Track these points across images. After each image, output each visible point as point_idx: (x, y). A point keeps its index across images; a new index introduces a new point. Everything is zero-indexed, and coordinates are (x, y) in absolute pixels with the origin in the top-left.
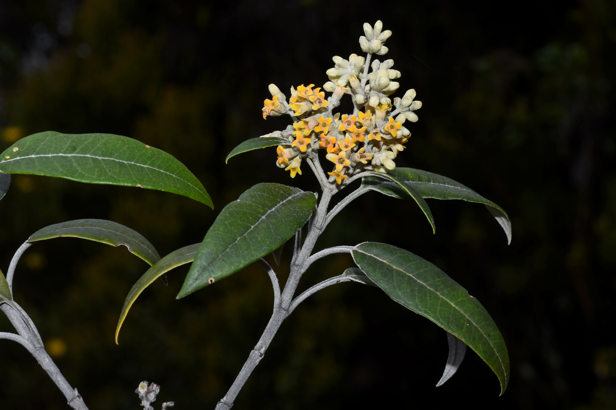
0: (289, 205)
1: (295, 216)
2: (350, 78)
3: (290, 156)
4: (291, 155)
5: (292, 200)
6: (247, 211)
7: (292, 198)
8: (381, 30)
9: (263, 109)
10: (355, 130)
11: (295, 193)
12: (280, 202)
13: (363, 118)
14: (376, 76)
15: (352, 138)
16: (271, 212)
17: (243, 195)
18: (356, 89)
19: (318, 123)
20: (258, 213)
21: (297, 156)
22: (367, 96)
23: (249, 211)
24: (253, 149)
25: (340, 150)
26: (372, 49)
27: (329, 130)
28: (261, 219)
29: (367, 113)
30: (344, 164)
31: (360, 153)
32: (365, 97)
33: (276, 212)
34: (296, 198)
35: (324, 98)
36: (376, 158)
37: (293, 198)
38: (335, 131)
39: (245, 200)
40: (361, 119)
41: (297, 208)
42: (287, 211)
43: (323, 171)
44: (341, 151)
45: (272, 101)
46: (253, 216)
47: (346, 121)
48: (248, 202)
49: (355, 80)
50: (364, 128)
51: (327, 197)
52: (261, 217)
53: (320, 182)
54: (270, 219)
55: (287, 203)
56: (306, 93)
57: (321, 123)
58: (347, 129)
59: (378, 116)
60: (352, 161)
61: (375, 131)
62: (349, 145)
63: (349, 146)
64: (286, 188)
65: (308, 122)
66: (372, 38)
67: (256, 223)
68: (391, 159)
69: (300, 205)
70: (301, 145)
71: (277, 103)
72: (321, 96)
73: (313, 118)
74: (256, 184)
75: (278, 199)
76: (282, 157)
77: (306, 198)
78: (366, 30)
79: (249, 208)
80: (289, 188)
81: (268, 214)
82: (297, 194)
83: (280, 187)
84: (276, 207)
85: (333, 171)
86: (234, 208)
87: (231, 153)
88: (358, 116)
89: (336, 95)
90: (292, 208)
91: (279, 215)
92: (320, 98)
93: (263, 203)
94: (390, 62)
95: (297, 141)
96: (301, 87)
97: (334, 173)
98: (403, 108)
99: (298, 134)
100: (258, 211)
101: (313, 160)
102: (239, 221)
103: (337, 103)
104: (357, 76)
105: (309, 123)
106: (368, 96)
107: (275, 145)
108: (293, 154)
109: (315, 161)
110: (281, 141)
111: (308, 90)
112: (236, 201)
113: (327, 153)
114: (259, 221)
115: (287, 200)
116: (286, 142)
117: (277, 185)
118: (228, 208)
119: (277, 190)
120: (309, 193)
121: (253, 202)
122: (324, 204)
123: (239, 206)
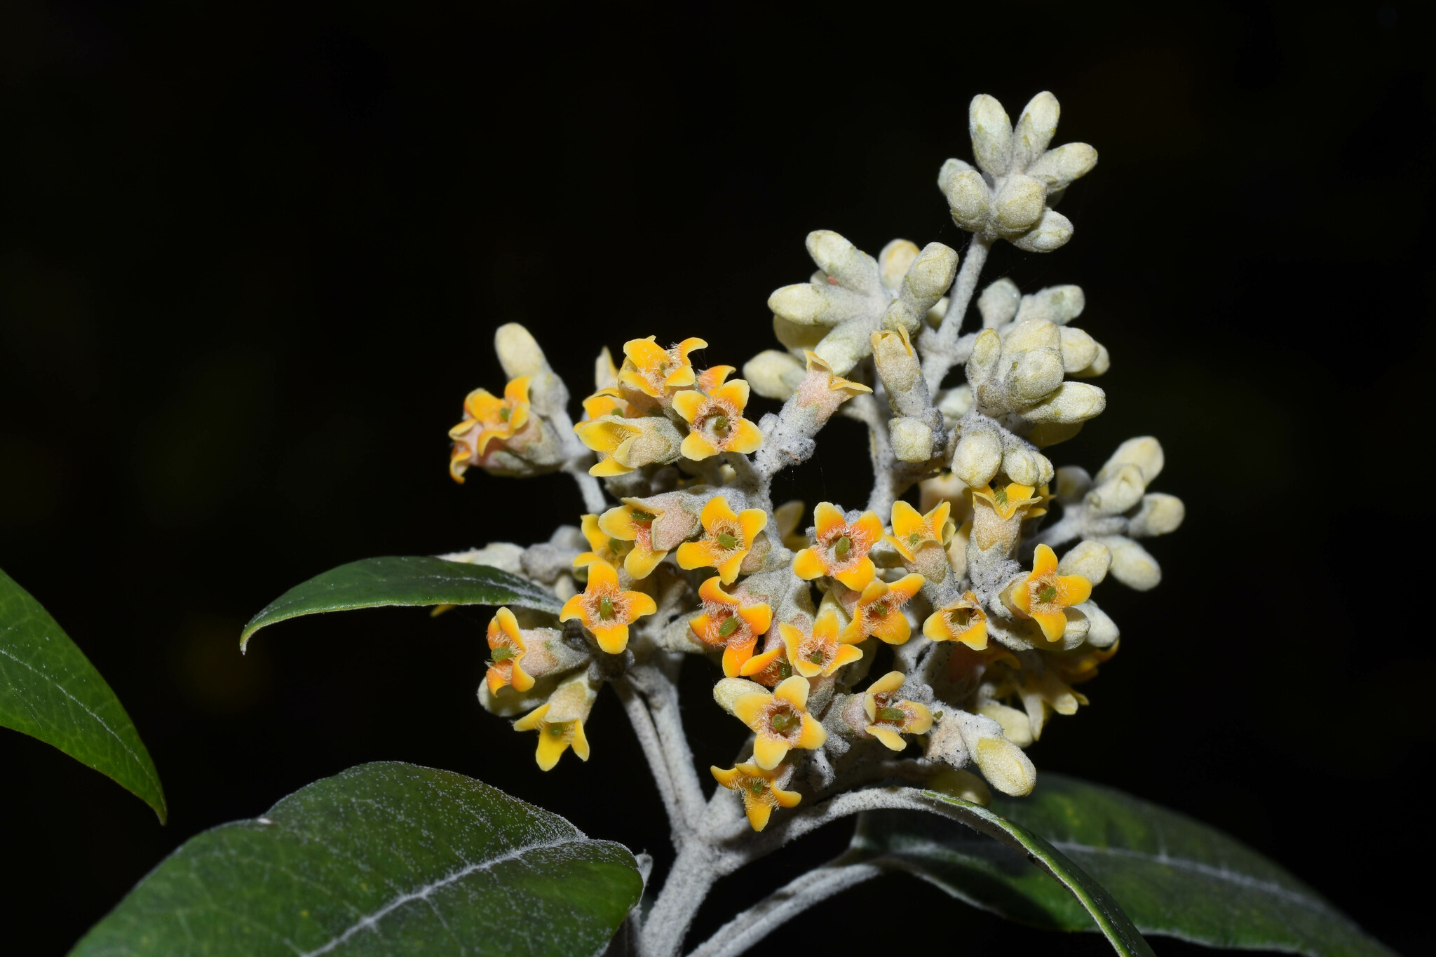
0: (505, 884)
1: (524, 941)
2: (877, 335)
3: (544, 666)
4: (554, 661)
5: (524, 866)
6: (295, 878)
7: (524, 856)
8: (1050, 135)
9: (455, 432)
10: (870, 585)
11: (542, 837)
12: (464, 865)
13: (911, 533)
14: (1002, 345)
15: (849, 619)
16: (410, 903)
17: (292, 799)
18: (898, 391)
19: (697, 528)
20: (345, 895)
21: (579, 670)
22: (949, 430)
23: (304, 879)
24: (376, 605)
25: (785, 670)
26: (999, 217)
27: (747, 568)
28: (354, 929)
29: (933, 516)
30: (794, 740)
31: (876, 698)
32: (937, 437)
33: (434, 909)
34: (543, 860)
35: (742, 412)
36: (948, 730)
37: (531, 857)
38: (773, 574)
39: (294, 823)
40: (901, 540)
41: (541, 905)
42: (487, 911)
43: (689, 756)
44: (789, 674)
45: (502, 403)
46: (319, 907)
47: (830, 535)
48: (308, 835)
49: (902, 348)
50: (908, 582)
51: (690, 880)
52: (357, 920)
53: (671, 808)
54: (399, 935)
55: (495, 875)
56: (660, 375)
57: (713, 527)
58: (833, 573)
59: (984, 535)
60: (835, 731)
61: (962, 604)
62: (832, 650)
63: (828, 657)
64: (506, 806)
65: (653, 517)
66: (1001, 168)
67: (326, 940)
68: (1016, 744)
69: (557, 893)
70: (603, 622)
71: (523, 412)
72: (730, 399)
73: (680, 502)
74: (365, 761)
75: (458, 849)
76: (509, 663)
77: (592, 866)
78: (980, 128)
79: (306, 864)
80: (518, 808)
81: (395, 911)
82: (554, 845)
83: (478, 795)
84: (439, 883)
85: (739, 766)
86: (233, 852)
87: (271, 605)
88: (889, 524)
89: (802, 410)
90: (517, 905)
91: (445, 925)
92: (723, 406)
93: (379, 854)
94: (1071, 297)
95: (587, 596)
96: (641, 349)
97: (742, 773)
98: (1099, 518)
99: (598, 568)
100: (349, 889)
101: (653, 701)
102: (244, 919)
103: (802, 448)
104: (910, 335)
105: (654, 522)
106: (951, 435)
107: (484, 602)
108: (565, 656)
109: (659, 709)
110: (515, 589)
111: (671, 364)
112: (249, 821)
113: (720, 675)
114: (345, 937)
115: (498, 861)
116: (538, 596)
117: (466, 786)
118: (205, 848)
119: (460, 806)
120: (609, 847)
121: (334, 841)
122: (675, 911)
123: (258, 848)
